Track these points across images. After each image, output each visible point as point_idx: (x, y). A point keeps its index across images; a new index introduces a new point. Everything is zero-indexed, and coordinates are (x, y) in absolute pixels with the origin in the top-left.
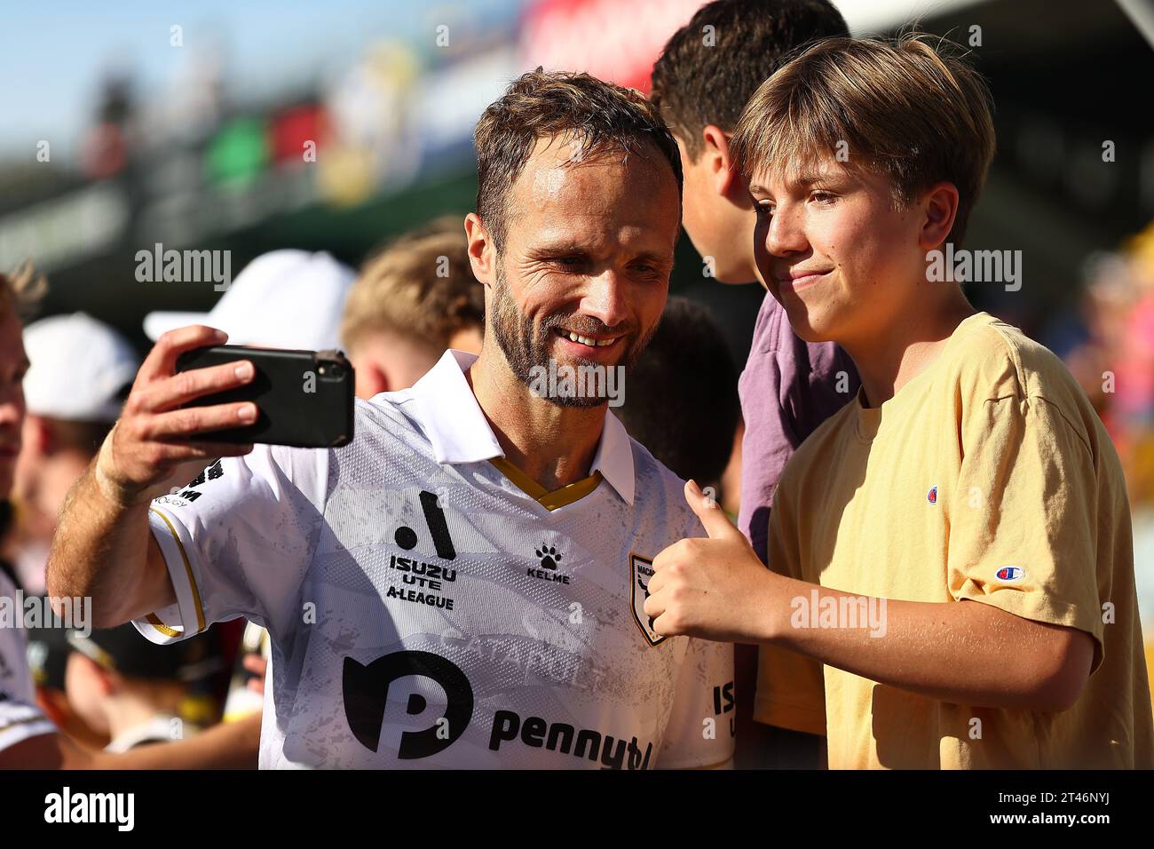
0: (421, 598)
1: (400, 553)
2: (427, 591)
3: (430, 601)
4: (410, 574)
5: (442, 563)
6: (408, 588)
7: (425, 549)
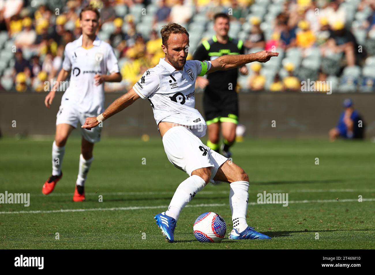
0: (175, 87)
1: (171, 83)
2: (175, 86)
3: (176, 87)
4: (173, 85)
5: (175, 82)
6: (173, 87)
7: (173, 82)
